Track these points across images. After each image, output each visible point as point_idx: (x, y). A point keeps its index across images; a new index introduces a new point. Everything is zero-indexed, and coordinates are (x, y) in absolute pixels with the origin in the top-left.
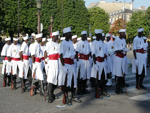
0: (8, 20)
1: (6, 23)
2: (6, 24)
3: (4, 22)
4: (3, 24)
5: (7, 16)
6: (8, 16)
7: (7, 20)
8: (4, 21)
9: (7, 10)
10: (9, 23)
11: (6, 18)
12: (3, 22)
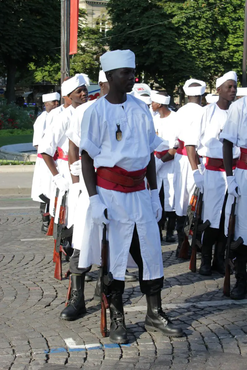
0: (235, 48)
1: (231, 55)
2: (232, 57)
3: (226, 52)
4: (222, 58)
5: (235, 38)
6: (238, 37)
7: (232, 48)
8: (224, 50)
9: (235, 23)
10: (239, 55)
11: (230, 42)
12: (223, 52)
